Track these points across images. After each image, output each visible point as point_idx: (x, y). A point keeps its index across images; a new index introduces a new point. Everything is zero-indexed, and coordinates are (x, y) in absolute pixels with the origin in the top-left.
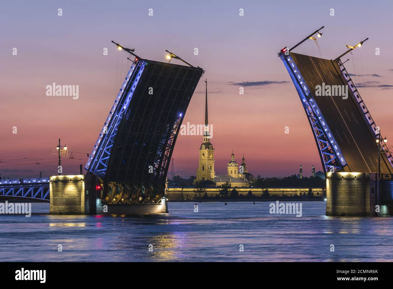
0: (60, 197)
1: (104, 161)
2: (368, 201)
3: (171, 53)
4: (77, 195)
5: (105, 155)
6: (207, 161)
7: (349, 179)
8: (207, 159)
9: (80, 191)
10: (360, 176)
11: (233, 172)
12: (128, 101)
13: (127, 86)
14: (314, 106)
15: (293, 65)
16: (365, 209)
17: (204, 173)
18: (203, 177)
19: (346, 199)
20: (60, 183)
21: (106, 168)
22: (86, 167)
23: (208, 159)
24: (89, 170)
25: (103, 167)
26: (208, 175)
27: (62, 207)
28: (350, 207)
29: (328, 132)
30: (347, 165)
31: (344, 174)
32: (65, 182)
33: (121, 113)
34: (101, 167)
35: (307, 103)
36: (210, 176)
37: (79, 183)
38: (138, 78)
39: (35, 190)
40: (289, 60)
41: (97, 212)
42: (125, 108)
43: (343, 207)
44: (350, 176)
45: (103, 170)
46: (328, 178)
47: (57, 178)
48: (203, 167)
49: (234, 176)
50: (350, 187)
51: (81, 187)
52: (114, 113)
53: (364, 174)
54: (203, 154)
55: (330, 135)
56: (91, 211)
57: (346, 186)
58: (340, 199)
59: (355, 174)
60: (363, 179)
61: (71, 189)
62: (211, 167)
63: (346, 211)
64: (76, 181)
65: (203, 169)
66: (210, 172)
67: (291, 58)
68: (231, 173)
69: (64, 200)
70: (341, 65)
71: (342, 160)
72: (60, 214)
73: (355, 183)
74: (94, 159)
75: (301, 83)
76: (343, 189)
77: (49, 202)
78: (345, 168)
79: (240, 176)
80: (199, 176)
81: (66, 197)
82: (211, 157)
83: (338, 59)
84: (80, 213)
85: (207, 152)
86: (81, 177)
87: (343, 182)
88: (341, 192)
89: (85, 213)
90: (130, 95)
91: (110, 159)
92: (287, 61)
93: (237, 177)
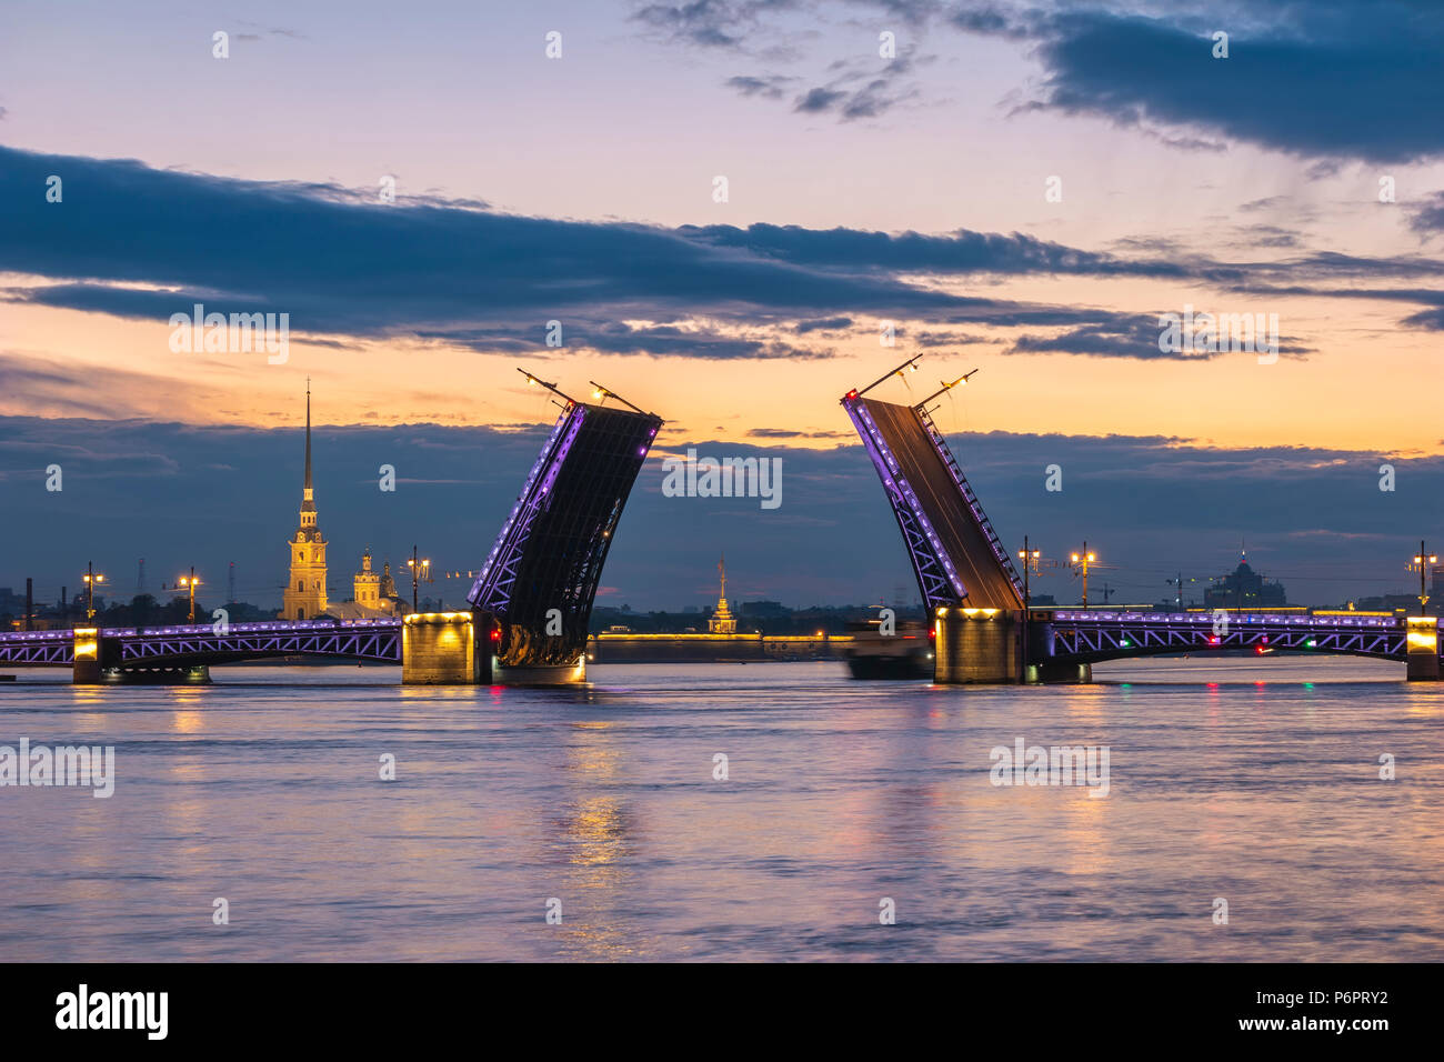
0: (428, 654)
1: (503, 588)
2: (1012, 659)
3: (601, 388)
4: (459, 649)
5: (506, 576)
6: (309, 570)
7: (980, 620)
8: (309, 565)
9: (464, 642)
10: (999, 614)
11: (369, 597)
12: (551, 477)
13: (551, 451)
14: (907, 493)
15: (868, 421)
16: (1006, 672)
17: (304, 597)
18: (300, 607)
19: (974, 656)
20: (429, 627)
21: (507, 599)
22: (469, 597)
23: (313, 565)
24: (474, 604)
25: (502, 598)
26: (312, 604)
27: (432, 672)
28: (982, 669)
29: (934, 538)
30: (966, 596)
31: (970, 612)
32: (439, 625)
33: (537, 499)
34: (498, 596)
35: (895, 489)
36: (318, 604)
37: (464, 628)
38: (571, 436)
39: (364, 641)
40: (861, 411)
41: (493, 680)
42: (545, 490)
43: (969, 669)
44: (981, 614)
45: (502, 603)
46: (939, 618)
47: (423, 617)
48: (301, 584)
49: (369, 606)
50: (982, 634)
51: (467, 635)
52: (526, 501)
53: (1004, 612)
54: (301, 554)
55: (936, 544)
56: (484, 679)
57: (974, 633)
58: (964, 656)
59: (990, 612)
60: (1003, 621)
61: (449, 638)
62: (319, 584)
63: (975, 676)
64: (458, 624)
65: (301, 590)
66: (317, 596)
67: (864, 409)
68: (364, 599)
69: (437, 659)
70: (924, 415)
71: (959, 587)
72: (429, 683)
73: (990, 626)
74: (485, 583)
75: (884, 452)
76: (970, 638)
77: (400, 663)
78: (965, 601)
79: (383, 605)
80: (290, 606)
81: (440, 652)
82: (318, 560)
83: (921, 405)
84: (464, 683)
85: (310, 550)
86: (467, 616)
87: (970, 626)
88: (966, 642)
89: (474, 683)
90: (556, 467)
91: (516, 582)
92: (858, 414)
93: (377, 608)
